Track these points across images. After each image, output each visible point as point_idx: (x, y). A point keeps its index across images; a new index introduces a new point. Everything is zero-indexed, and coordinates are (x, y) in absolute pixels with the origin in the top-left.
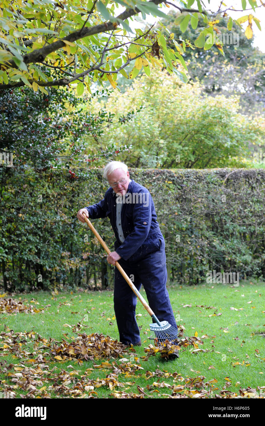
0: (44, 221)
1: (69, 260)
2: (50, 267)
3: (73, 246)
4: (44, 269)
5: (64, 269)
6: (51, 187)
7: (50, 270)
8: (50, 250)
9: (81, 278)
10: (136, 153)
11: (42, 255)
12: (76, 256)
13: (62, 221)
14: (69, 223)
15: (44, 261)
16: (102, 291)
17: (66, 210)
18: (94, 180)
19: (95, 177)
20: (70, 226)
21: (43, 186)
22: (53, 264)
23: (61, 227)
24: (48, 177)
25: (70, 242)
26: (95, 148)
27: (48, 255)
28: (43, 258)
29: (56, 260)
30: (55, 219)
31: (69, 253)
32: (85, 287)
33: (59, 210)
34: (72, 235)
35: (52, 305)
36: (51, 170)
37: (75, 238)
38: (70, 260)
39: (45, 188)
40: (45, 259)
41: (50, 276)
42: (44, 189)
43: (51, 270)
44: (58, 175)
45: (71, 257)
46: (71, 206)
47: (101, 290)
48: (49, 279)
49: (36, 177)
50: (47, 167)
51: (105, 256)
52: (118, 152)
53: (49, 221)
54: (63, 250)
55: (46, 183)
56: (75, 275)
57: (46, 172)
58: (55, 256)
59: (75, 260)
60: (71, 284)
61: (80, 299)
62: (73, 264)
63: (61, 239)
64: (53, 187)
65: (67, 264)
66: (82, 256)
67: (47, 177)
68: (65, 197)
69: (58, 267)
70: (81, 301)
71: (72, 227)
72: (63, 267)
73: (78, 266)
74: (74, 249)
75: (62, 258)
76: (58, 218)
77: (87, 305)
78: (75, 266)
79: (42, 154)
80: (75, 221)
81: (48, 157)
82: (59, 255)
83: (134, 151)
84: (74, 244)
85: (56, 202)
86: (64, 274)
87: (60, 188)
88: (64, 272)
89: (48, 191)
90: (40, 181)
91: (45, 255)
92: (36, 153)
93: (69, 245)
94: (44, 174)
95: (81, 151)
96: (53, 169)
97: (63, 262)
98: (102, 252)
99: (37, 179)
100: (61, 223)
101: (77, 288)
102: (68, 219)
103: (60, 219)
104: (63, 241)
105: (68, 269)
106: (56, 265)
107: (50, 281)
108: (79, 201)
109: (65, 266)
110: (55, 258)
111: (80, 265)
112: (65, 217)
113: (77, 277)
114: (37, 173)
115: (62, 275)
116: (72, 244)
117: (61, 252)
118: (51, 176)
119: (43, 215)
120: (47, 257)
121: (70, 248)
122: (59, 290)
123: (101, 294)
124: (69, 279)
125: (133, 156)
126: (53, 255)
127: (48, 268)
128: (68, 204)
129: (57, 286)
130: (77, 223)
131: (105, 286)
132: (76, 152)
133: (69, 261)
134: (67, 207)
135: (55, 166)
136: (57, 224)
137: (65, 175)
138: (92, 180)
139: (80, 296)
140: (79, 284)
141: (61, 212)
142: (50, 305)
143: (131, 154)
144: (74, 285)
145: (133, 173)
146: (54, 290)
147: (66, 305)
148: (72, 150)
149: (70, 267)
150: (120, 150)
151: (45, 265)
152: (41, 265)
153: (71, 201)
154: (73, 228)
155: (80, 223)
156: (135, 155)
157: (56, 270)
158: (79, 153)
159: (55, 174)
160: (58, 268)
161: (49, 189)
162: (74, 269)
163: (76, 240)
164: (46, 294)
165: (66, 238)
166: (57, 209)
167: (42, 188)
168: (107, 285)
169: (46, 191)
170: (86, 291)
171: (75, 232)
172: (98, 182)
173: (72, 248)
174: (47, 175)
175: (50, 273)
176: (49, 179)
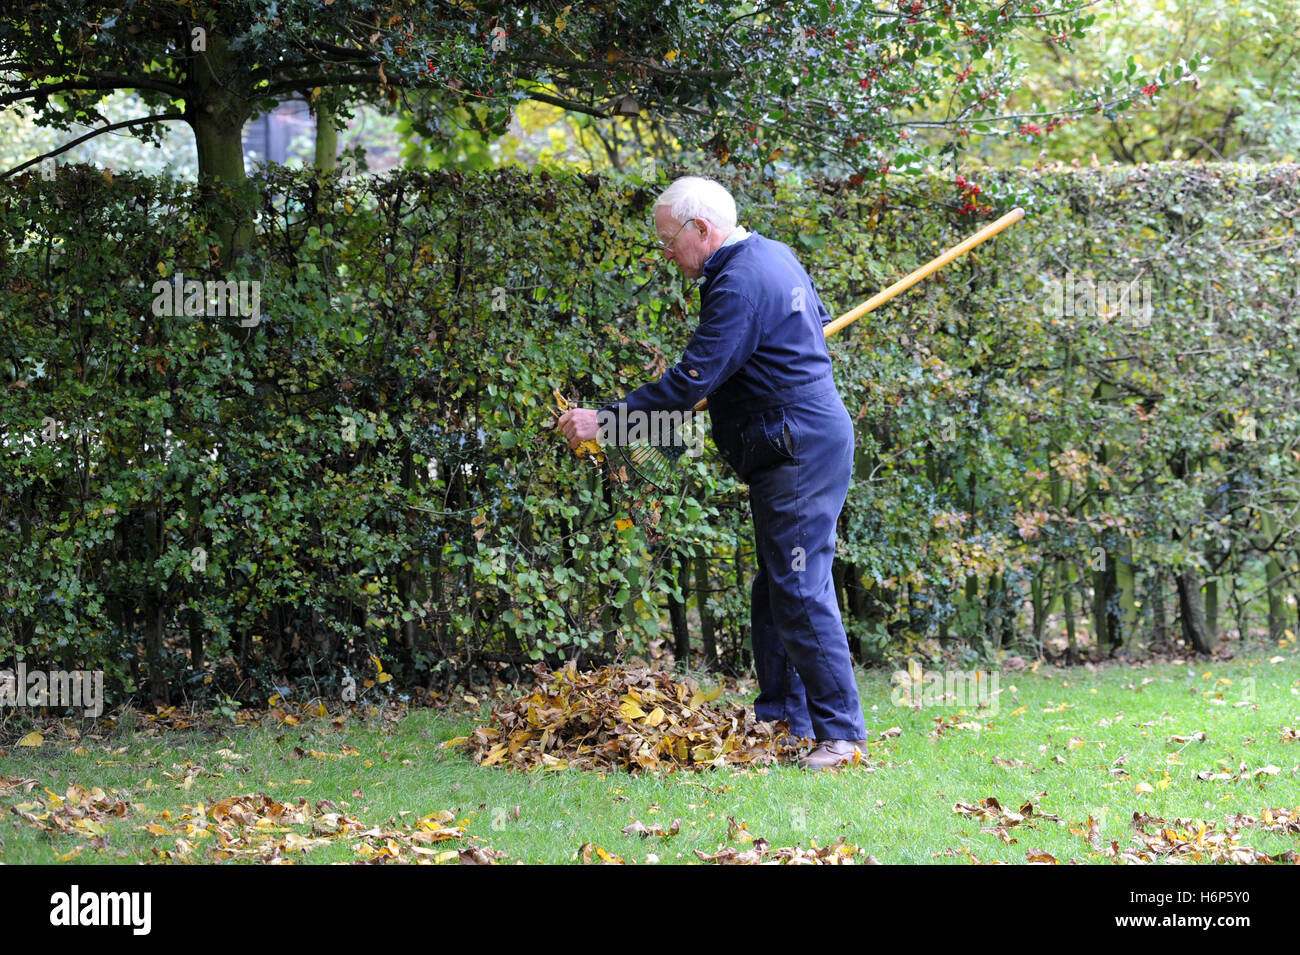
0: (862, 389)
1: (962, 542)
2: (887, 575)
3: (977, 488)
4: (866, 582)
5: (945, 581)
6: (882, 251)
7: (888, 584)
8: (884, 504)
9: (1012, 614)
10: (1219, 95)
11: (857, 527)
12: (990, 528)
13: (933, 389)
14: (961, 393)
15: (864, 550)
16: (1102, 666)
17: (947, 344)
18: (1056, 215)
19: (1060, 204)
20: (966, 406)
21: (852, 251)
22: (900, 560)
23: (928, 412)
24: (870, 210)
25: (966, 472)
26: (1045, 81)
27: (879, 524)
28: (860, 537)
29: (912, 547)
30: (902, 379)
31: (964, 517)
32: (1031, 653)
33: (918, 346)
34: (973, 442)
35: (905, 729)
36: (884, 182)
37: (987, 453)
38: (970, 545)
39: (861, 257)
40: (866, 540)
41: (888, 609)
42: (856, 259)
43: (894, 587)
44: (910, 202)
45: (970, 529)
46: (964, 324)
47: (1093, 662)
48: (885, 622)
49: (823, 214)
50: (866, 170)
51: (1110, 523)
52: (1153, 90)
53: (879, 389)
54: (940, 504)
55: (862, 236)
56: (989, 599)
57: (860, 191)
58: (906, 530)
59: (987, 545)
60: (975, 642)
61: (1016, 703)
62: (980, 559)
63: (929, 459)
64: (893, 250)
65: (955, 559)
66: (1016, 528)
67: (864, 210)
68: (940, 290)
69: (920, 574)
70: (1022, 710)
71: (975, 411)
72: (939, 570)
73: (1002, 568)
74: (982, 497)
75: (935, 534)
76: (916, 377)
77: (1049, 730)
78: (990, 570)
79: (844, 117)
80: (984, 384)
81: (872, 127)
82: (925, 527)
83: (1211, 87)
84: (981, 479)
85: (905, 311)
86: (943, 602)
87: (918, 252)
88: (943, 593)
89: (872, 266)
90: (839, 227)
91: (865, 524)
92: (822, 111)
93: (963, 485)
94: (854, 198)
95: (1002, 97)
96: (888, 177)
97: (940, 552)
98: (1093, 506)
99: (824, 221)
100: (926, 397)
101: (999, 656)
102: (955, 377)
103: (922, 380)
104: (938, 468)
105: (963, 580)
106: (912, 566)
107: (891, 629)
108: (997, 304)
109: (948, 571)
110: (906, 538)
111: (1007, 561)
112: (944, 372)
113: (997, 610)
114: (827, 198)
115: (938, 606)
116: (972, 480)
117: (932, 512)
118: (883, 207)
119: (854, 367)
120: (877, 531)
121: (967, 495)
122: (927, 664)
123: (1099, 678)
124: (965, 616)
125: (1207, 107)
126: (899, 524)
127: (879, 579)
128: (953, 317)
129: (916, 649)
130: (991, 393)
131: (1107, 648)
132: (981, 99)
133: (964, 549)
134: (952, 329)
135: (898, 166)
136: (910, 401)
137: (940, 200)
138: (1047, 217)
139: (1013, 688)
140: (1006, 639)
141: (926, 351)
142: (897, 730)
143: (1199, 97)
144: (987, 643)
145: (1216, 183)
146: (905, 666)
147: (960, 727)
148: (966, 92)
149: (970, 573)
150: (1159, 83)
151: (869, 566)
152: (852, 565)
153: (965, 306)
154: (978, 416)
155: (1003, 395)
156: (1214, 104)
157: (910, 585)
158: (993, 103)
159: (897, 197)
160: (919, 577)
161: (877, 258)
162: (982, 578)
163: (991, 463)
164: (877, 684)
165: (950, 457)
166: (912, 339)
167: (847, 256)
168: (1118, 642)
169: (864, 270)
170: (1036, 666)
171: (984, 430)
172: (1073, 226)
173: (972, 493)
174: (868, 201)
175: (889, 596)
176: (876, 218)
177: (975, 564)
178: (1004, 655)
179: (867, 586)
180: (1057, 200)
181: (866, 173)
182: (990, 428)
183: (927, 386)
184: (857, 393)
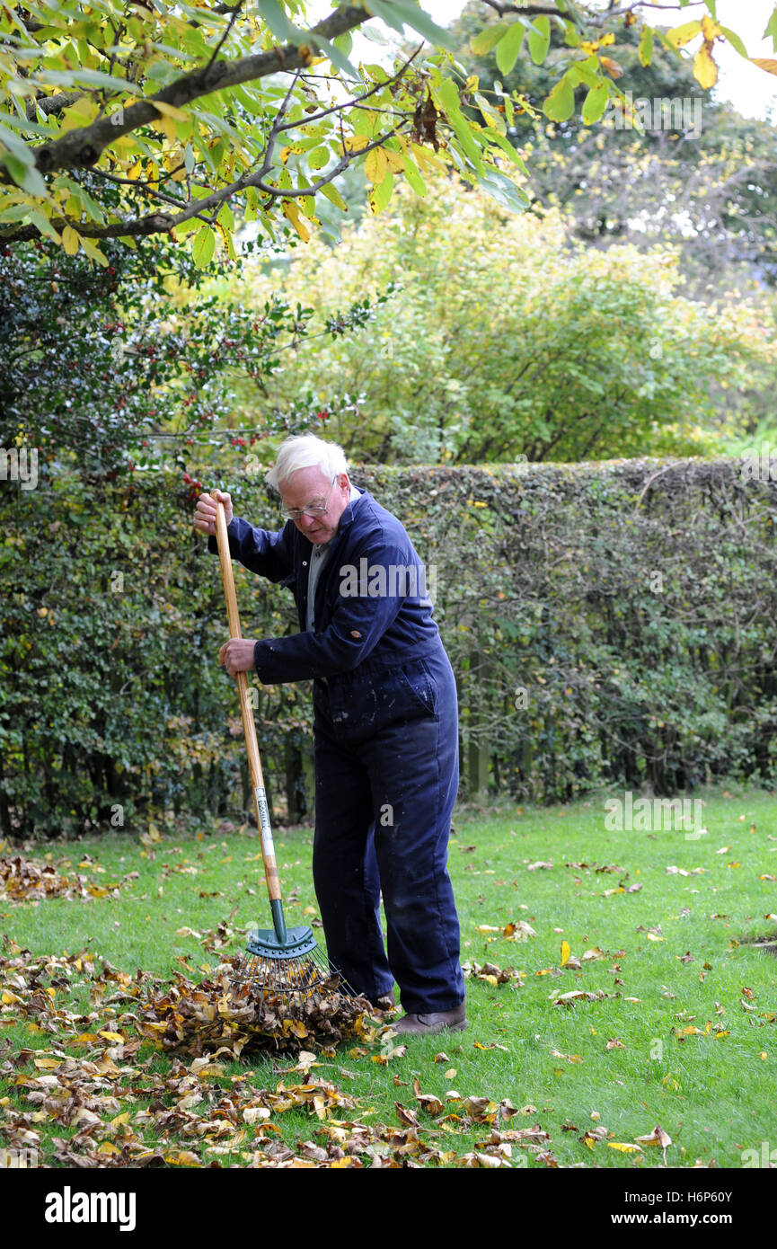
0: (114, 627)
1: (189, 739)
2: (134, 763)
3: (200, 700)
4: (118, 768)
5: (176, 768)
6: (130, 526)
7: (134, 769)
8: (132, 711)
9: (227, 792)
10: (379, 422)
11: (111, 728)
12: (210, 729)
13: (167, 627)
14: (187, 631)
15: (117, 745)
16: (290, 829)
17: (178, 593)
18: (256, 502)
19: (260, 494)
20: (191, 640)
21: (108, 525)
22: (144, 752)
23: (163, 644)
24: (122, 496)
25: (192, 687)
26: (257, 411)
27: (128, 727)
28: (113, 735)
29: (151, 742)
30: (145, 619)
31: (189, 720)
32: (239, 819)
33: (156, 595)
34: (196, 666)
35: (142, 874)
36: (131, 477)
37: (206, 674)
38: (194, 741)
39: (114, 531)
40: (118, 738)
41: (134, 788)
42: (111, 533)
43: (139, 772)
44: (150, 492)
45: (196, 730)
46: (190, 580)
47: (285, 826)
48: (133, 799)
49: (87, 500)
50: (119, 468)
51: (296, 725)
52: (325, 415)
53: (128, 627)
54: (173, 711)
55: (116, 516)
56: (210, 782)
57: (115, 484)
58: (147, 730)
59: (206, 741)
60: (197, 812)
61: (225, 855)
62: (201, 751)
63: (166, 679)
64: (139, 527)
65: (184, 752)
66: (228, 729)
67: (118, 499)
68: (172, 555)
69: (157, 762)
70: (229, 859)
71: (197, 643)
72: (171, 760)
73: (217, 758)
74: (204, 707)
75: (170, 733)
76: (155, 617)
77: (246, 871)
78: (209, 759)
79: (101, 430)
80: (205, 624)
81: (121, 437)
82: (161, 728)
83: (374, 416)
84: (202, 693)
85: (147, 570)
86: (175, 782)
87: (158, 529)
88: (175, 777)
89: (123, 538)
90: (99, 510)
91: (118, 727)
92: (86, 426)
93: (190, 697)
94: (110, 489)
95: (216, 417)
96: (135, 474)
97: (172, 746)
98: (285, 713)
99: (88, 504)
100: (162, 633)
101: (216, 823)
102: (183, 619)
103: (159, 621)
104: (172, 685)
105: (189, 766)
106: (152, 757)
107: (137, 803)
108: (214, 566)
109: (178, 758)
110: (147, 736)
111: (221, 753)
112: (175, 615)
113: (215, 789)
114: (90, 488)
115: (171, 786)
116: (196, 694)
117: (167, 716)
118: (132, 496)
119: (109, 610)
120: (126, 732)
121: (193, 705)
122: (163, 829)
123: (288, 836)
124: (192, 795)
125: (372, 431)
126: (142, 726)
127: (128, 766)
128: (183, 575)
129: (156, 817)
130: (210, 630)
131: (296, 815)
132: (202, 419)
133: (190, 744)
134: (181, 584)
135: (142, 465)
136: (150, 636)
137: (173, 490)
138: (250, 503)
139: (224, 844)
140: (222, 810)
141: (162, 599)
142: (136, 874)
143: (365, 423)
144: (207, 813)
145: (372, 479)
146: (147, 830)
147: (183, 871)
148: (191, 413)
149: (194, 761)
150: (330, 411)
151: (120, 757)
152: (108, 756)
153: (192, 568)
154: (200, 647)
155: (218, 631)
156: (377, 428)
157: (152, 771)
158: (210, 422)
159: (142, 488)
160: (157, 765)
161: (127, 532)
162: (205, 764)
163: (210, 681)
164: (126, 843)
165: (181, 677)
166: (152, 591)
167: (105, 530)
168: (303, 812)
169: (117, 541)
170: (242, 829)
171: (204, 657)
172: (269, 509)
173: (197, 703)
174: (120, 491)
175: (136, 779)
176: (126, 503)
177: (198, 755)
178: (220, 821)
179: (119, 770)
180: (257, 490)
181: (120, 471)
182: (209, 656)
183: (162, 625)
184: (111, 630)
